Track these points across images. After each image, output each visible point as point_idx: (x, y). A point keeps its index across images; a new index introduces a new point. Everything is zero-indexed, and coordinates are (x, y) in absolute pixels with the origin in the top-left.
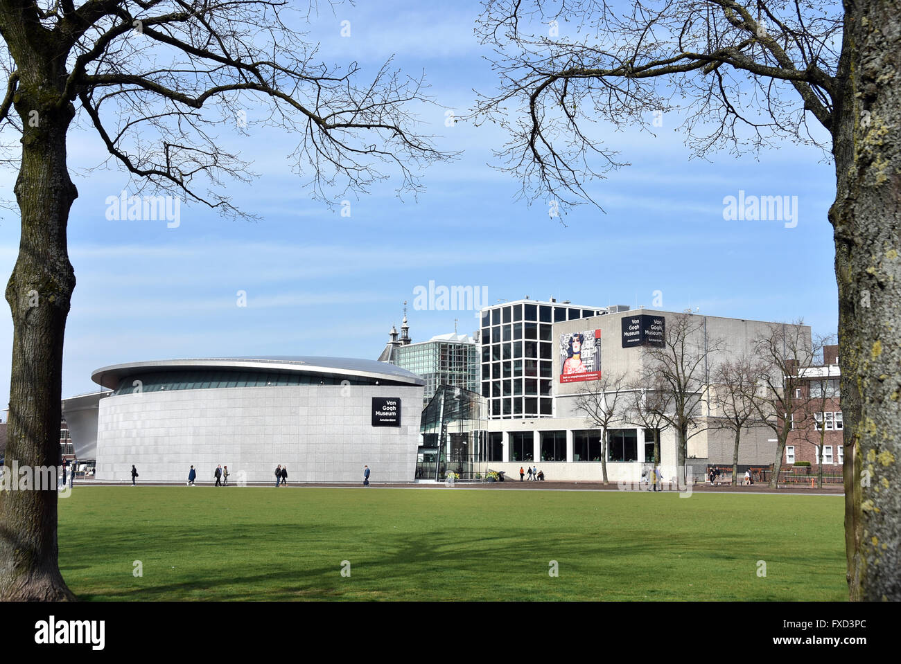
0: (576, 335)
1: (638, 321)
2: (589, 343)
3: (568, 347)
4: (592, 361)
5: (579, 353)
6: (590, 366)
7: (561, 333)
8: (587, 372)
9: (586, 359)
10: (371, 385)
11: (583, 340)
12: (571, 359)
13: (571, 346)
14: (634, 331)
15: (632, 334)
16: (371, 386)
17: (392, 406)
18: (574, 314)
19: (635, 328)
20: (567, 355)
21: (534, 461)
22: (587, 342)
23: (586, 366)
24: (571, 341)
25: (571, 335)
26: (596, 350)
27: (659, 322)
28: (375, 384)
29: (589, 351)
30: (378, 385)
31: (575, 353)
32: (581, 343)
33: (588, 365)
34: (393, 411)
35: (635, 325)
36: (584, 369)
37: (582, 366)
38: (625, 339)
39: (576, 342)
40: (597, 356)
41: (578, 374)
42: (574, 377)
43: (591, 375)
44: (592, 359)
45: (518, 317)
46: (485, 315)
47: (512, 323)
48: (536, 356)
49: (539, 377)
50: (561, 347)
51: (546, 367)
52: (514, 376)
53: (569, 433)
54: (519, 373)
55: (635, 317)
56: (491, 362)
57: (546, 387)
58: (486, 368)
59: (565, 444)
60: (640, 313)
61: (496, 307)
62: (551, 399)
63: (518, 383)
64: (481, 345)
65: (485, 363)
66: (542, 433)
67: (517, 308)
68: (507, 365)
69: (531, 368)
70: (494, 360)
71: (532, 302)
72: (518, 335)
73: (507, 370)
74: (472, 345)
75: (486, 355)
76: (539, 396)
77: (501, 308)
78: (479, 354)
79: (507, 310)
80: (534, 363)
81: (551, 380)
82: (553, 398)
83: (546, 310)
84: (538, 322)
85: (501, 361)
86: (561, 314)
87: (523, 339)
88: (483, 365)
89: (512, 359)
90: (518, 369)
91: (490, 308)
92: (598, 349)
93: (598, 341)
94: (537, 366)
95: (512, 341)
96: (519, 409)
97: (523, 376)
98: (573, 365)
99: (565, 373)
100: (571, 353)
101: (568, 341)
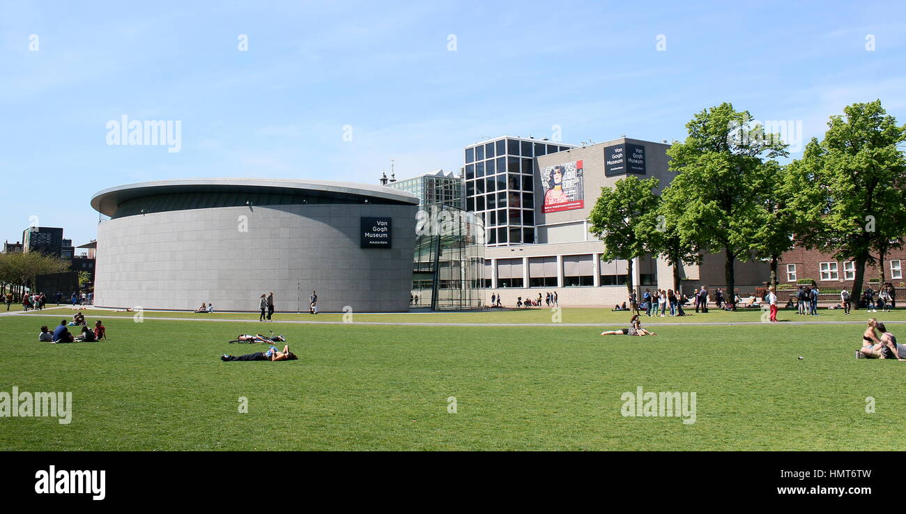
0: (557, 168)
1: (621, 150)
2: (571, 174)
3: (550, 179)
4: (574, 191)
5: (561, 184)
7: (546, 165)
8: (569, 202)
9: (568, 189)
10: (358, 203)
11: (565, 171)
12: (553, 191)
13: (552, 178)
14: (617, 159)
15: (616, 162)
16: (360, 205)
17: (383, 227)
18: (553, 149)
19: (619, 157)
20: (548, 187)
21: (525, 287)
22: (568, 173)
23: (568, 196)
24: (553, 172)
25: (553, 168)
26: (577, 180)
27: (640, 151)
28: (364, 203)
29: (570, 181)
30: (368, 203)
31: (556, 185)
32: (563, 174)
34: (384, 232)
35: (618, 153)
36: (565, 200)
37: (563, 196)
38: (607, 168)
39: (557, 174)
40: (580, 186)
41: (560, 204)
43: (573, 204)
44: (574, 188)
45: (501, 151)
46: (469, 152)
47: (496, 157)
48: (518, 188)
49: (522, 209)
50: (542, 180)
51: (528, 199)
52: (499, 207)
53: (559, 259)
54: (503, 204)
55: (618, 146)
56: (475, 196)
57: (529, 218)
58: (470, 202)
59: (556, 270)
60: (623, 142)
61: (479, 143)
62: (533, 229)
63: (502, 214)
64: (465, 181)
65: (469, 197)
66: (531, 260)
67: (500, 144)
68: (491, 198)
69: (514, 200)
70: (478, 193)
71: (515, 137)
72: (501, 169)
73: (491, 202)
74: (457, 180)
75: (470, 189)
76: (522, 226)
77: (484, 145)
78: (464, 190)
79: (490, 146)
80: (517, 195)
81: (533, 211)
82: (535, 228)
83: (527, 146)
84: (521, 157)
85: (485, 194)
86: (540, 149)
87: (507, 173)
88: (467, 199)
89: (496, 192)
90: (502, 200)
91: (474, 145)
92: (580, 179)
93: (580, 172)
94: (520, 198)
95: (496, 174)
96: (503, 239)
97: (507, 208)
98: (554, 196)
99: (546, 204)
100: (552, 185)
101: (549, 173)
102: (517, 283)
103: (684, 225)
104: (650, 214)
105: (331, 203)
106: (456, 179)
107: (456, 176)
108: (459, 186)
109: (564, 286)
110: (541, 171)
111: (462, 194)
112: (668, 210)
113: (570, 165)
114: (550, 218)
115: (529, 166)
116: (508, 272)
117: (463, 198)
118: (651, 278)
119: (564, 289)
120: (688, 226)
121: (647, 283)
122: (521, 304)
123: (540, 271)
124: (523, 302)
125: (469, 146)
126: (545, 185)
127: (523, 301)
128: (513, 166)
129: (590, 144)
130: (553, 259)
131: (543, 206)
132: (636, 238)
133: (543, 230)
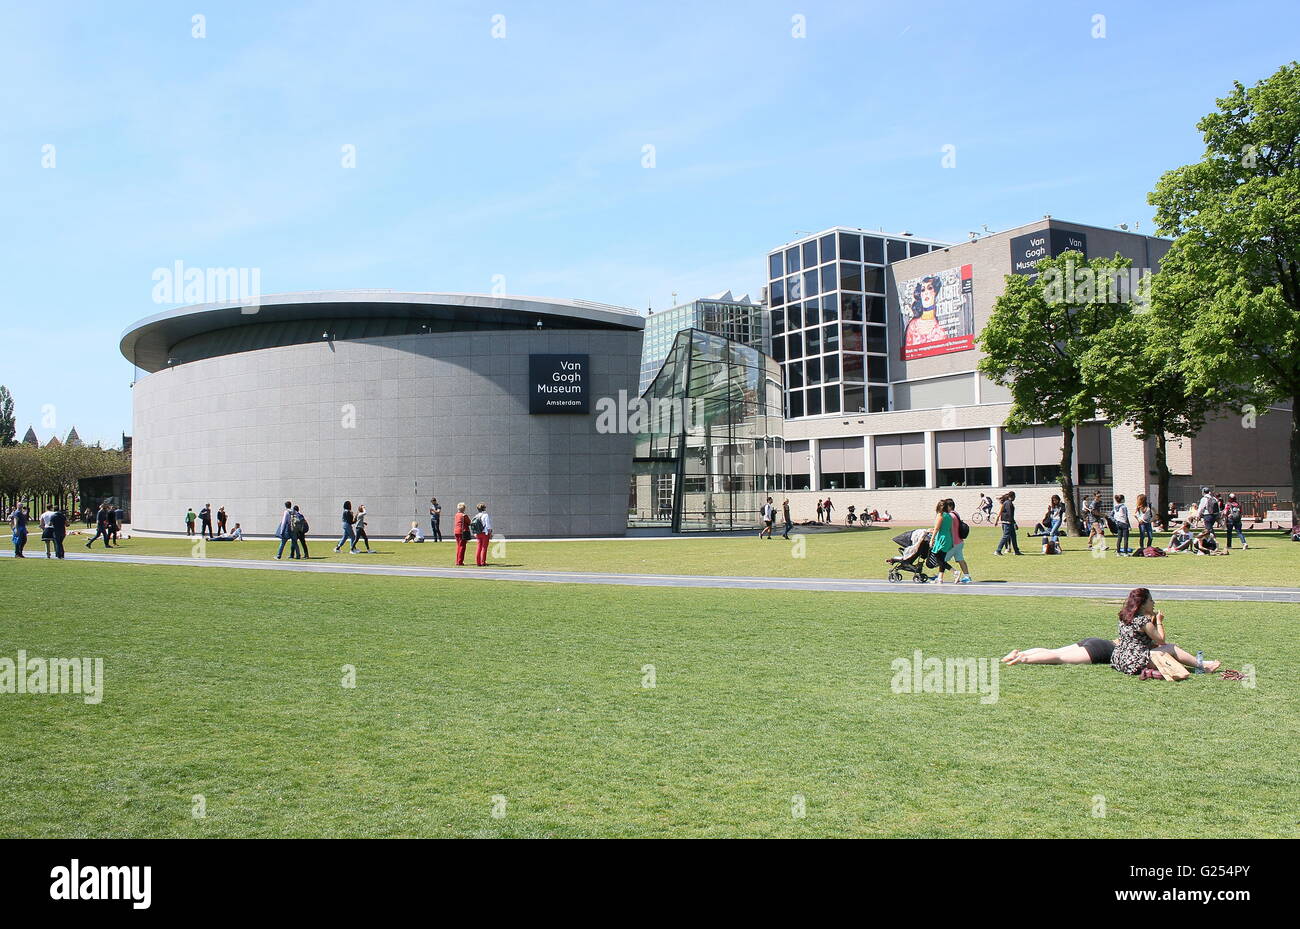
0: (927, 280)
1: (1041, 241)
2: (951, 290)
3: (914, 300)
4: (957, 319)
5: (934, 308)
6: (954, 328)
7: (906, 276)
8: (948, 339)
9: (946, 317)
10: (527, 328)
11: (940, 285)
12: (919, 320)
13: (918, 298)
14: (1035, 258)
15: (1031, 264)
16: (528, 331)
17: (573, 372)
18: (919, 249)
19: (1037, 254)
20: (912, 314)
21: (866, 488)
22: (947, 288)
23: (945, 330)
24: (919, 289)
25: (919, 280)
26: (964, 300)
27: (1078, 243)
28: (535, 327)
29: (950, 303)
30: (543, 327)
31: (926, 310)
32: (937, 291)
33: (950, 326)
34: (575, 383)
35: (1036, 248)
36: (941, 335)
37: (938, 330)
38: (1017, 270)
39: (927, 291)
40: (967, 311)
41: (932, 344)
42: (925, 349)
43: (956, 343)
44: (957, 315)
45: (828, 254)
46: (775, 259)
47: (819, 266)
48: (859, 318)
49: (865, 353)
50: (901, 302)
51: (877, 335)
52: (825, 351)
53: (928, 437)
54: (833, 346)
55: (1037, 235)
56: (786, 333)
57: (878, 369)
58: (778, 345)
59: (923, 458)
60: (1046, 226)
61: (792, 244)
62: (887, 388)
63: (832, 363)
64: (769, 309)
65: (776, 336)
66: (879, 440)
67: (827, 241)
68: (812, 335)
69: (853, 338)
70: (790, 329)
71: (852, 230)
72: (829, 284)
73: (813, 344)
74: (757, 308)
75: (778, 323)
76: (866, 383)
77: (800, 245)
78: (767, 324)
79: (809, 247)
80: (857, 329)
81: (885, 358)
82: (890, 386)
83: (874, 245)
84: (863, 263)
85: (803, 329)
86: (898, 250)
87: (838, 291)
88: (773, 339)
89: (821, 325)
90: (830, 340)
91: (783, 247)
92: (968, 298)
93: (968, 285)
94: (862, 335)
95: (820, 295)
96: (833, 406)
97: (840, 352)
98: (922, 330)
99: (908, 345)
100: (919, 309)
101: (913, 290)
102: (854, 481)
103: (1198, 344)
104: (1114, 329)
105: (477, 329)
106: (754, 307)
107: (755, 302)
108: (758, 319)
109: (937, 487)
110: (898, 287)
111: (764, 332)
112: (1155, 320)
113: (949, 275)
114: (914, 369)
115: (879, 279)
116: (839, 461)
117: (767, 337)
118: (1099, 472)
119: (937, 491)
120: (1209, 346)
121: (1093, 481)
122: (855, 518)
123: (895, 459)
124: (858, 515)
125: (775, 250)
126: (907, 311)
127: (857, 513)
128: (850, 280)
129: (984, 235)
130: (918, 437)
131: (903, 350)
132: (1084, 382)
133: (903, 388)
